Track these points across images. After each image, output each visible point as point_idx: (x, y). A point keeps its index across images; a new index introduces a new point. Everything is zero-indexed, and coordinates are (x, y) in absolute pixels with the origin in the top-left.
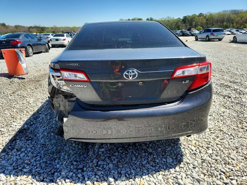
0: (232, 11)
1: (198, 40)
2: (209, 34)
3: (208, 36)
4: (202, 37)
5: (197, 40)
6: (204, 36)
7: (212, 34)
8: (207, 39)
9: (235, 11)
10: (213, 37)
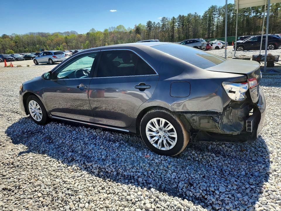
0: (39, 33)
1: (39, 64)
2: (51, 57)
3: (50, 59)
4: (44, 61)
5: (37, 64)
6: (45, 59)
7: (54, 57)
8: (51, 62)
9: (42, 33)
10: (56, 60)
